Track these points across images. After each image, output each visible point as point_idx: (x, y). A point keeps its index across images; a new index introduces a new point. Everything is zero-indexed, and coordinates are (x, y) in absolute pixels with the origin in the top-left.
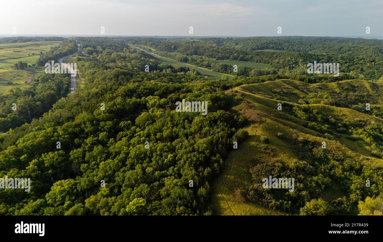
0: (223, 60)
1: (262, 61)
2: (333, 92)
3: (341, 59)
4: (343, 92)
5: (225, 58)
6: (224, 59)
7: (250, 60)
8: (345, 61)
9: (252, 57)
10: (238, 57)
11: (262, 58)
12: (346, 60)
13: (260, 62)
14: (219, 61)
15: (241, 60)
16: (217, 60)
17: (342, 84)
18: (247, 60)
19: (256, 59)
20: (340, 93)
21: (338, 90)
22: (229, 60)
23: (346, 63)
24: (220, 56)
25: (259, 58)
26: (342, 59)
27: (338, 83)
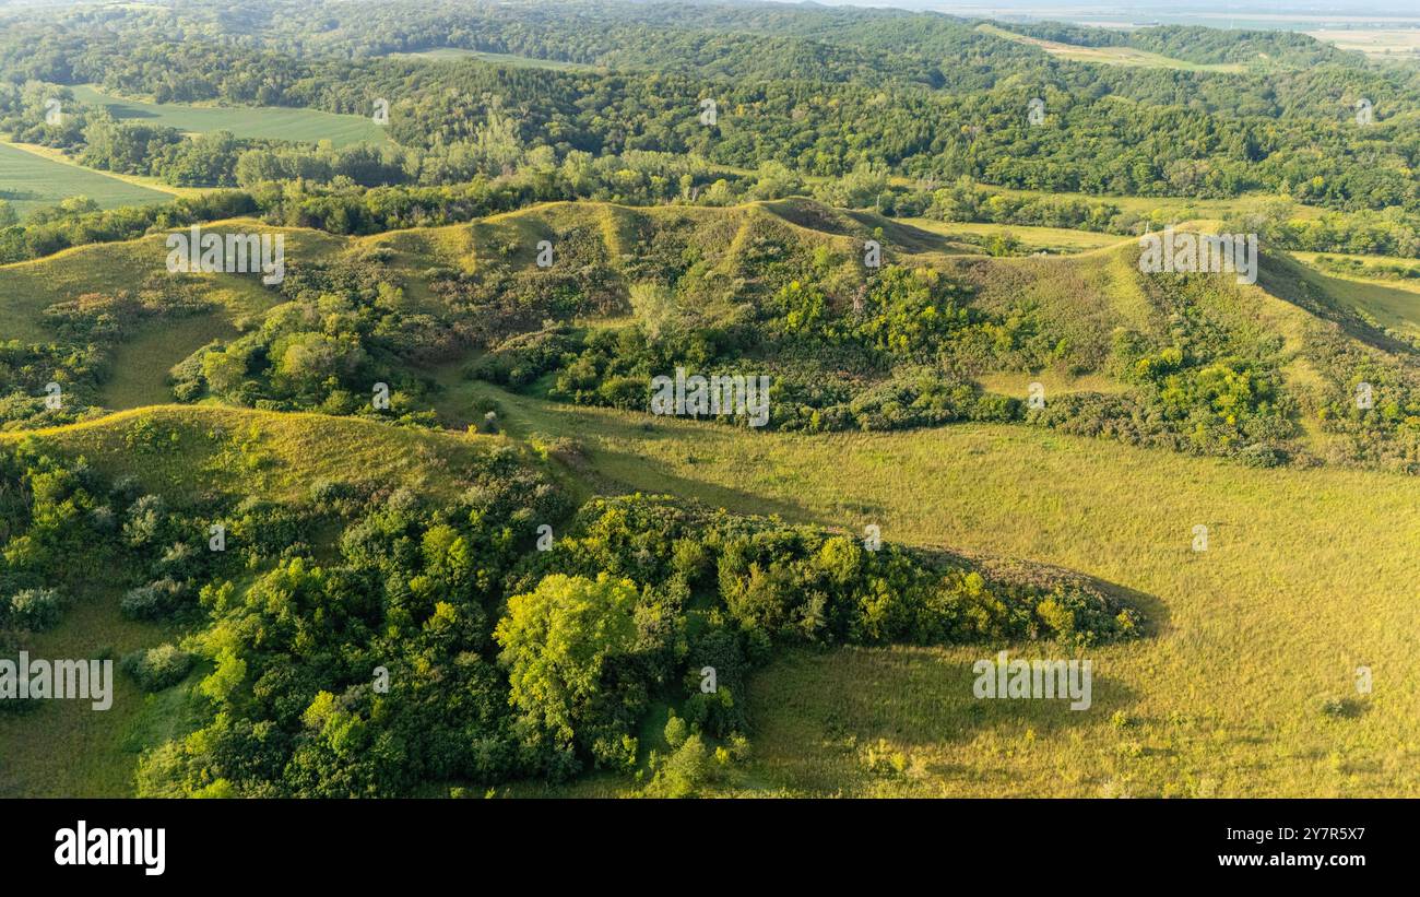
0: (185, 105)
1: (357, 105)
2: (442, 276)
3: (653, 93)
4: (494, 267)
5: (195, 92)
6: (191, 100)
7: (311, 99)
8: (663, 101)
9: (318, 86)
10: (257, 89)
11: (357, 92)
12: (672, 95)
13: (351, 110)
14: (169, 105)
15: (269, 103)
16: (161, 101)
17: (498, 228)
18: (297, 102)
19: (331, 98)
20: (476, 279)
21: (468, 264)
22: (215, 102)
23: (669, 107)
24: (172, 85)
25: (345, 92)
26: (656, 93)
27: (480, 226)
